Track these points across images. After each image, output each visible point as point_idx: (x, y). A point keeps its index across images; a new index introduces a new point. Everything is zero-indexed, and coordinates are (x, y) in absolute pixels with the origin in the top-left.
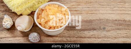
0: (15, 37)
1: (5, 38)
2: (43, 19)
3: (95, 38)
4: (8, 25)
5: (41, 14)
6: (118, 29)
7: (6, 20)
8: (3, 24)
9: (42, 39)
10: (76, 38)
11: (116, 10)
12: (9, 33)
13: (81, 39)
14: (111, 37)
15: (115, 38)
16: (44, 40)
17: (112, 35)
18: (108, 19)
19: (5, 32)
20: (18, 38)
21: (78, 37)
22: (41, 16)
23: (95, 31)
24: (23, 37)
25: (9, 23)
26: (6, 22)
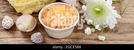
0: (15, 38)
1: (4, 38)
2: (48, 18)
3: (107, 40)
4: (7, 24)
5: (47, 13)
6: (132, 32)
7: (7, 19)
8: (3, 23)
9: (46, 41)
10: (85, 40)
11: (129, 14)
12: (9, 33)
13: (90, 41)
14: (124, 40)
15: (129, 40)
16: (48, 41)
17: (126, 37)
18: (120, 22)
19: (4, 33)
20: (18, 39)
21: (87, 39)
22: (46, 15)
23: (106, 33)
24: (24, 38)
25: (9, 22)
26: (6, 21)
